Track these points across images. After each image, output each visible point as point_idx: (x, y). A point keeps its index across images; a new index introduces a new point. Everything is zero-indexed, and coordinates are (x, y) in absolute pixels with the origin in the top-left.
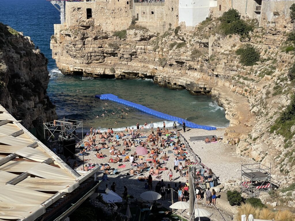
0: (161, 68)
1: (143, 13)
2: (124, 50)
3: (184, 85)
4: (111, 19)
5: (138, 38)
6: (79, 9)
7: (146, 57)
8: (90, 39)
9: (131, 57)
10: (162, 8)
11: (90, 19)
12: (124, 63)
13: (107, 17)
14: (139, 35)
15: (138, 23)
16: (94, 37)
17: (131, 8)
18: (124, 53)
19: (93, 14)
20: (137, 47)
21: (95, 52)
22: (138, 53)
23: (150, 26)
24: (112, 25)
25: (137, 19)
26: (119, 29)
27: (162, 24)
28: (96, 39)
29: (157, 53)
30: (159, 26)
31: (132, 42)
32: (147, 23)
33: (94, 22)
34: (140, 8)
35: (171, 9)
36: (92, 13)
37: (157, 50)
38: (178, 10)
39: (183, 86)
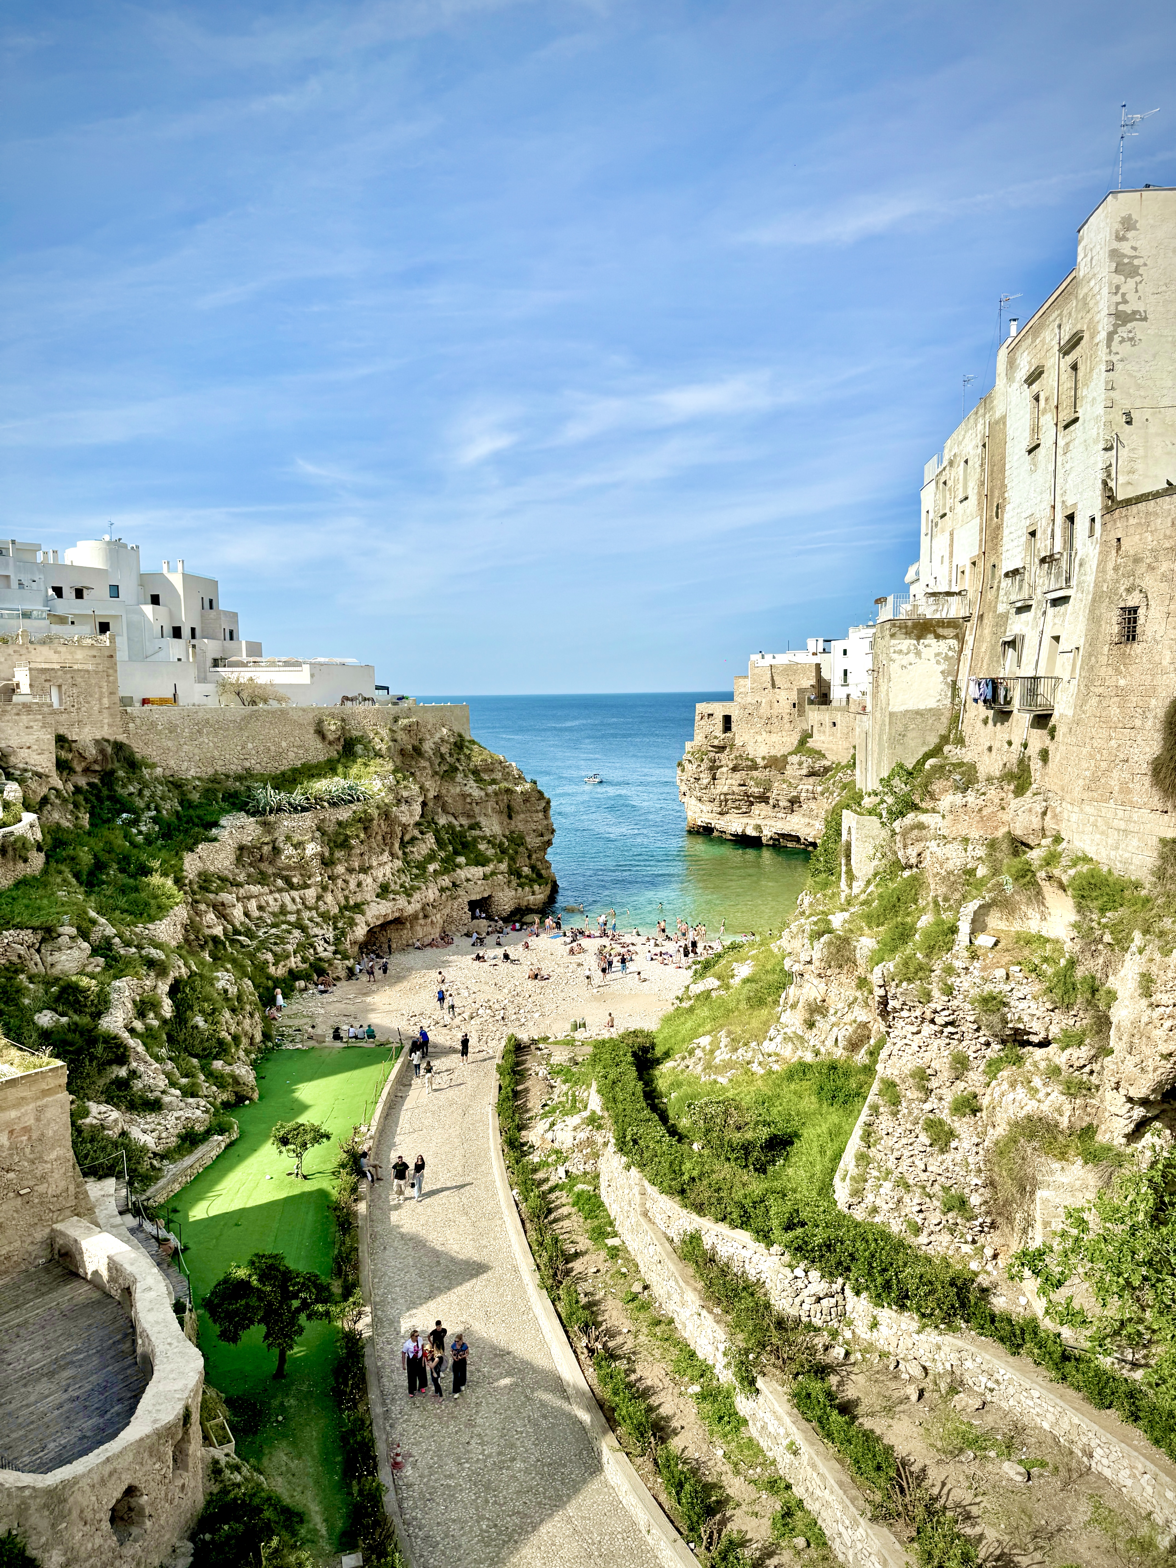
1: (820, 726)
2: (780, 791)
4: (764, 734)
5: (804, 772)
6: (710, 715)
8: (724, 769)
9: (792, 805)
10: (849, 717)
11: (728, 735)
12: (780, 815)
13: (757, 730)
14: (805, 765)
15: (811, 743)
16: (731, 766)
17: (799, 716)
18: (779, 798)
19: (733, 725)
20: (800, 787)
21: (733, 793)
22: (802, 799)
23: (828, 749)
24: (765, 746)
25: (811, 736)
26: (778, 752)
27: (846, 747)
28: (735, 769)
30: (840, 750)
31: (794, 777)
32: (824, 743)
33: (733, 739)
34: (816, 716)
36: (732, 723)
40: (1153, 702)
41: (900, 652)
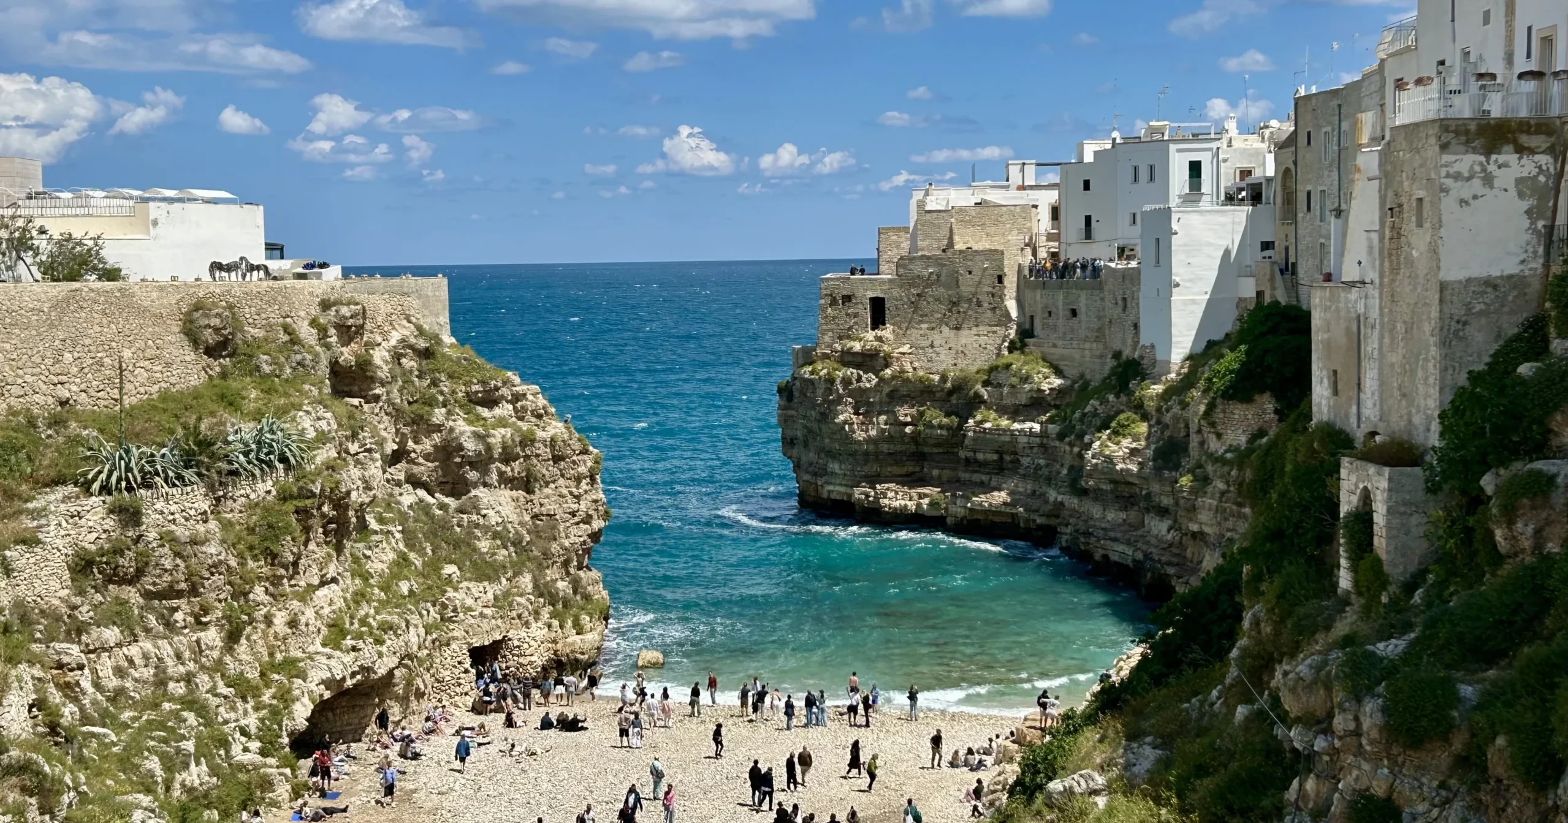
0: (1076, 501)
1: (1047, 315)
2: (976, 435)
3: (1129, 562)
4: (946, 330)
5: (1023, 397)
6: (847, 298)
7: (1042, 462)
8: (874, 395)
9: (1001, 458)
10: (1102, 299)
11: (879, 333)
13: (933, 325)
15: (1030, 345)
16: (888, 389)
17: (1009, 298)
18: (976, 445)
19: (889, 314)
20: (1017, 425)
21: (891, 438)
22: (1019, 448)
23: (1063, 358)
24: (947, 352)
25: (1031, 334)
27: (1098, 353)
28: (894, 395)
29: (1068, 448)
30: (1088, 359)
31: (1004, 409)
32: (1055, 346)
33: (890, 341)
34: (1038, 297)
35: (1120, 302)
36: (887, 312)
37: (1067, 439)
38: (1138, 304)
39: (1127, 566)
41: (1457, 176)
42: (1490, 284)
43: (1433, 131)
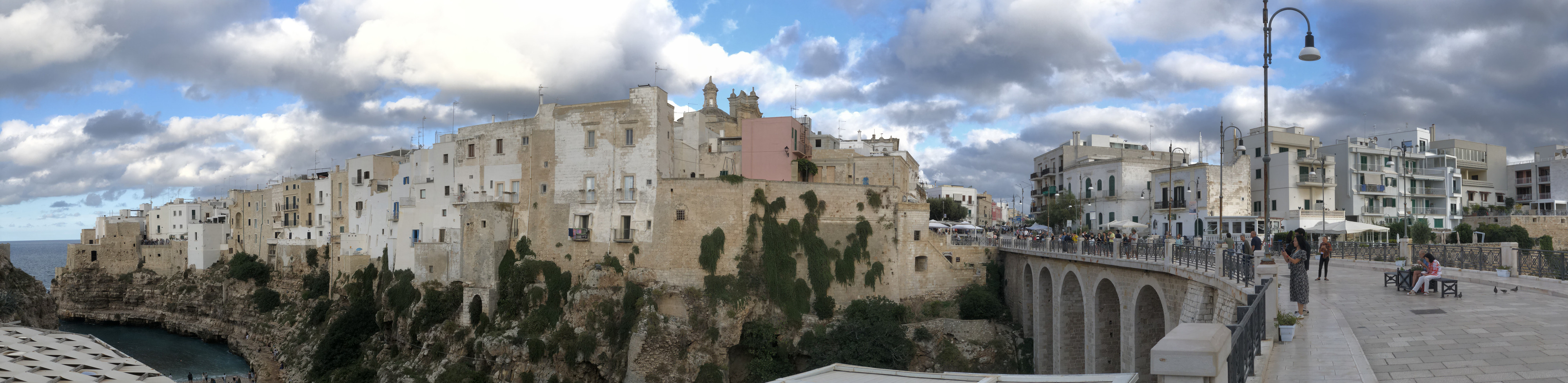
0: (170, 313)
1: (149, 256)
4: (117, 261)
5: (146, 282)
6: (84, 251)
8: (93, 282)
11: (95, 262)
13: (112, 260)
14: (146, 279)
16: (98, 280)
17: (138, 251)
18: (130, 297)
19: (97, 256)
20: (144, 291)
22: (145, 298)
24: (118, 268)
25: (144, 262)
26: (125, 272)
27: (170, 267)
30: (166, 269)
32: (153, 265)
34: (147, 250)
37: (165, 294)
40: (695, 238)
41: (497, 216)
42: (502, 242)
43: (493, 204)
